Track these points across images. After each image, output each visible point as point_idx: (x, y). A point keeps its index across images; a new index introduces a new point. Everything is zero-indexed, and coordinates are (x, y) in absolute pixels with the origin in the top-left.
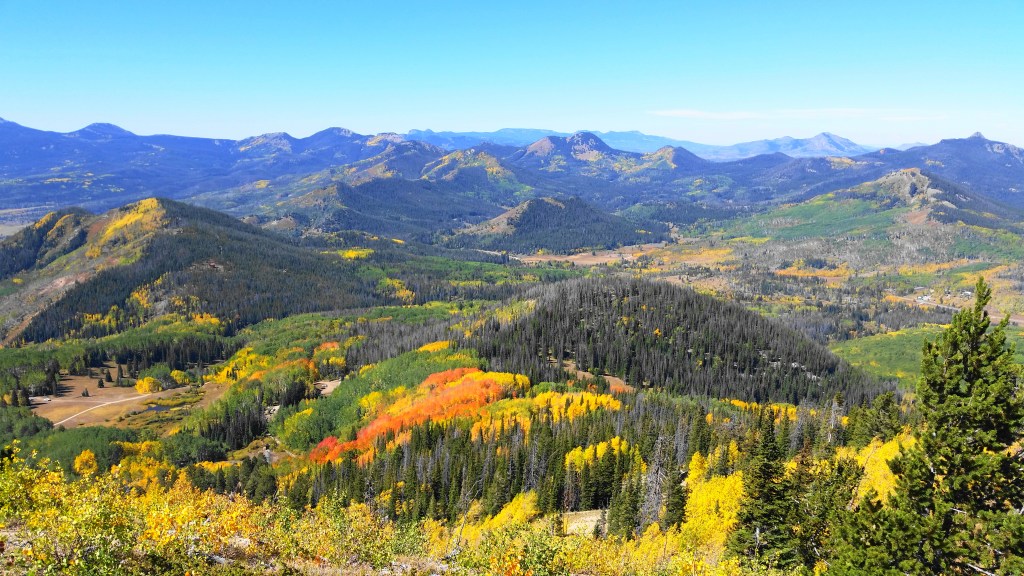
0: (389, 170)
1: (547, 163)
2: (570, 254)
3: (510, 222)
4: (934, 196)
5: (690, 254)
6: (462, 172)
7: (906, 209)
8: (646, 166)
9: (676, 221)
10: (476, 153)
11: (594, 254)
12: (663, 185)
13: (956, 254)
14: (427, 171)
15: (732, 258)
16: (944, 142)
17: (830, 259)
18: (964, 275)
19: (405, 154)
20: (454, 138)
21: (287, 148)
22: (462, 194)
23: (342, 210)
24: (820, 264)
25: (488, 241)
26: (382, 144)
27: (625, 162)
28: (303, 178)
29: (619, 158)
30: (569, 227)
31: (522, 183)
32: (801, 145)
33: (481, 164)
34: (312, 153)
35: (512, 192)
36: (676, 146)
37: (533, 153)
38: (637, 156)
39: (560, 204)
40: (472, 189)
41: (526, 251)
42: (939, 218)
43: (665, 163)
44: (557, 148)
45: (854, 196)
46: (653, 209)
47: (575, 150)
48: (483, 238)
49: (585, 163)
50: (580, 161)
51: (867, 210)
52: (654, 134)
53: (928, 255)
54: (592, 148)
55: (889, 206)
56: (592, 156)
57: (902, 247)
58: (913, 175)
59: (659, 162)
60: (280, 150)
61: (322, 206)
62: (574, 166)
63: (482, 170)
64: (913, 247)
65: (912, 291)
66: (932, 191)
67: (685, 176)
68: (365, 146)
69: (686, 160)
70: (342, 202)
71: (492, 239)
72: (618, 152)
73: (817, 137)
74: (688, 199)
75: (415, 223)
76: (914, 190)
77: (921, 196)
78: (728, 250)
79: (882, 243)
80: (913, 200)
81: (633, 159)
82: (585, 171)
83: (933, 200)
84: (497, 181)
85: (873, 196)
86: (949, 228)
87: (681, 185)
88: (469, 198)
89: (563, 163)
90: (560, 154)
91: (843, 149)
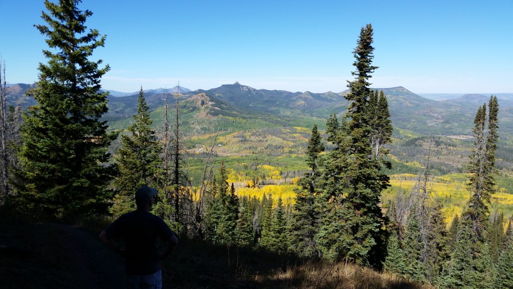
7: (199, 111)
13: (218, 129)
16: (223, 86)
18: (220, 138)
42: (212, 114)
53: (206, 130)
55: (192, 111)
57: (194, 128)
58: (202, 96)
64: (199, 128)
65: (194, 147)
66: (210, 103)
73: (174, 88)
76: (203, 103)
77: (206, 105)
79: (186, 127)
80: (202, 108)
83: (210, 106)
85: (185, 107)
86: (215, 118)
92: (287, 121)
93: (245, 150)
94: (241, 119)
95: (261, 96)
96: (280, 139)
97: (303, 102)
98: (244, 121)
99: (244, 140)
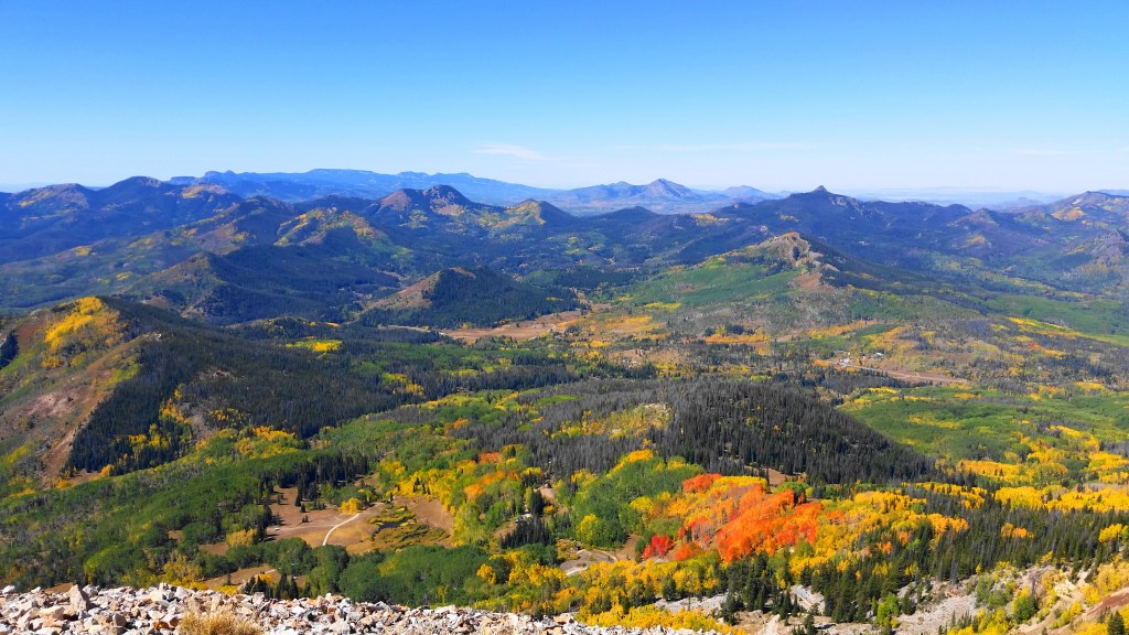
0: (239, 231)
1: (407, 219)
2: (494, 327)
3: (426, 295)
4: (818, 259)
5: (613, 322)
6: (330, 234)
7: (795, 273)
8: (513, 221)
9: (579, 286)
10: (339, 212)
11: (518, 326)
12: (537, 242)
13: (853, 316)
14: (284, 232)
15: (657, 326)
16: (794, 196)
17: (746, 324)
18: (871, 337)
19: (253, 213)
20: (268, 183)
21: (83, 202)
22: (335, 259)
23: (223, 286)
24: (738, 330)
25: (406, 317)
26: (202, 196)
27: (489, 217)
28: (131, 242)
29: (481, 212)
30: (484, 298)
31: (397, 244)
32: (639, 192)
33: (346, 223)
34: (117, 209)
35: (389, 255)
36: (540, 200)
37: (388, 208)
38: (500, 210)
39: (471, 274)
40: (345, 253)
41: (450, 326)
42: (831, 283)
43: (532, 219)
44: (414, 201)
45: (742, 259)
46: (555, 275)
47: (434, 205)
48: (400, 312)
49: (447, 218)
50: (441, 216)
51: (758, 275)
52: (484, 177)
53: (831, 318)
54: (452, 202)
55: (778, 270)
56: (454, 211)
57: (804, 311)
58: (794, 239)
59: (526, 218)
60: (73, 205)
61: (194, 280)
62: (437, 221)
63: (349, 230)
64: (816, 312)
65: (832, 355)
66: (813, 255)
67: (557, 233)
68: (181, 199)
69: (553, 216)
70: (218, 276)
71: (410, 313)
72: (479, 206)
73: (654, 184)
74: (570, 259)
75: (304, 296)
76: (797, 255)
77: (805, 260)
78: (647, 318)
79: (786, 309)
80: (797, 264)
81: (496, 214)
82: (451, 227)
83: (817, 263)
84: (369, 243)
85: (761, 260)
86: (839, 292)
87: (556, 243)
88: (344, 264)
89: (423, 218)
90: (418, 208)
91: (679, 196)
92: (981, 298)
93: (934, 368)
94: (893, 296)
95: (877, 218)
96: (995, 348)
97: (980, 239)
98: (899, 299)
99: (924, 347)
